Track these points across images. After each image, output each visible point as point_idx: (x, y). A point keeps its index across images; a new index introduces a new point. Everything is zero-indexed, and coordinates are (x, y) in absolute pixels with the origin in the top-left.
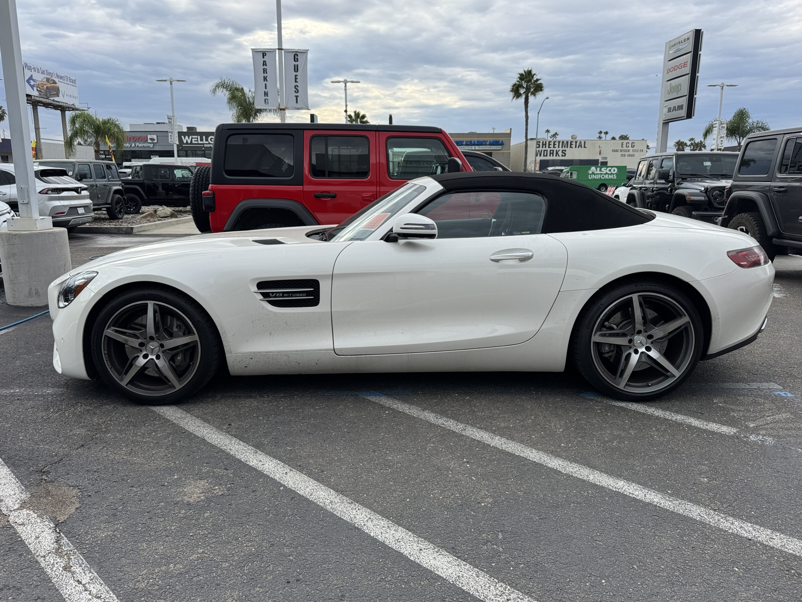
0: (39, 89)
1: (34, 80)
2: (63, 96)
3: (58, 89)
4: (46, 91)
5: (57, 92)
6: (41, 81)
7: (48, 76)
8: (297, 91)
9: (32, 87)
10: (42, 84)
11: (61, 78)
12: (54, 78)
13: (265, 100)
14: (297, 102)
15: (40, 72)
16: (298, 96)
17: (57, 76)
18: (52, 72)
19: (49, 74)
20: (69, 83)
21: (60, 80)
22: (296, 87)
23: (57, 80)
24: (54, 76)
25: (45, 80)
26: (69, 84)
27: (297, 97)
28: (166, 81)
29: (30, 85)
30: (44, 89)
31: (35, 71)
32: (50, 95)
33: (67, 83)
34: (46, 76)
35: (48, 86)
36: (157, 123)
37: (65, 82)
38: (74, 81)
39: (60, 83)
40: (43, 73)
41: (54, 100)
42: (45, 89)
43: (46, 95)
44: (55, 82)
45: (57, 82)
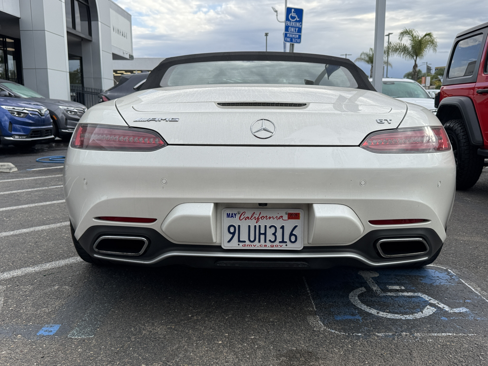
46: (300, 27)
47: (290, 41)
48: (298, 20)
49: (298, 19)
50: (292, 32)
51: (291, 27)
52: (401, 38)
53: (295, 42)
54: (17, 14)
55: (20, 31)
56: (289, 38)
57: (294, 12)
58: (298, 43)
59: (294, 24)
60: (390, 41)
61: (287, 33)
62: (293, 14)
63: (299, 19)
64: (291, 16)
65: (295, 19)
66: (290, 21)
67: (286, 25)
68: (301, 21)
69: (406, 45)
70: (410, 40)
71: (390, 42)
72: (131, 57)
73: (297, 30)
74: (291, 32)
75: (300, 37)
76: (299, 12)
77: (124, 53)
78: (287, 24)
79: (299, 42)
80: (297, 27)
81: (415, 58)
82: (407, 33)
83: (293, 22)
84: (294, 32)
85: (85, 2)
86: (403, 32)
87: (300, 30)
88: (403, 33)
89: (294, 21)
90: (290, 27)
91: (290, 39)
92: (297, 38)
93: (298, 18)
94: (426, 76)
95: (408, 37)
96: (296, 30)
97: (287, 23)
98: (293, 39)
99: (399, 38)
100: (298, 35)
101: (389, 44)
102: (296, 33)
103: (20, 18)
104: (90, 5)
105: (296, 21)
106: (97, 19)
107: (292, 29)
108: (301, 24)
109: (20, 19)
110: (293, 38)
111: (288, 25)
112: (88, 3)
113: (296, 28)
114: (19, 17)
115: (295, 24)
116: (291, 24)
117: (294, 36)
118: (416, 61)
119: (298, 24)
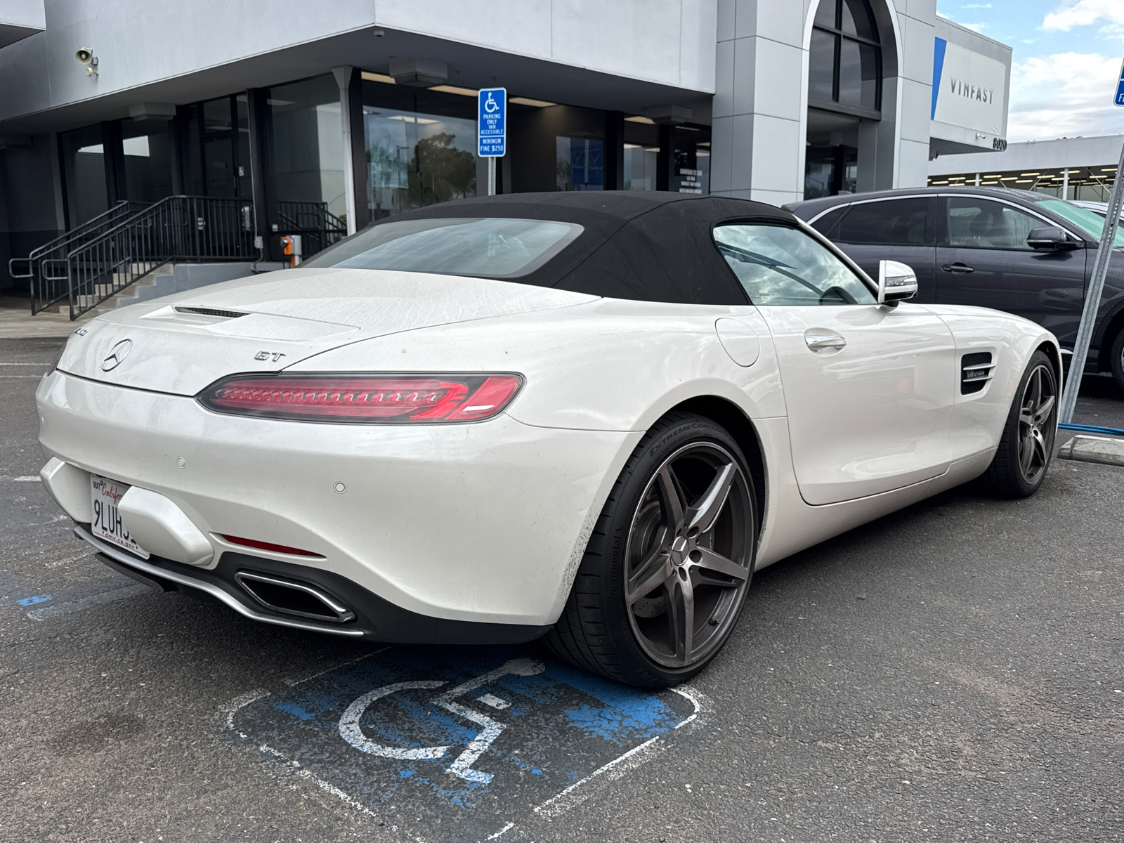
54: (709, 89)
55: (713, 120)
72: (1000, 145)
77: (977, 138)
85: (874, 40)
103: (713, 95)
104: (882, 44)
106: (894, 73)
109: (714, 97)
112: (879, 42)
114: (713, 93)
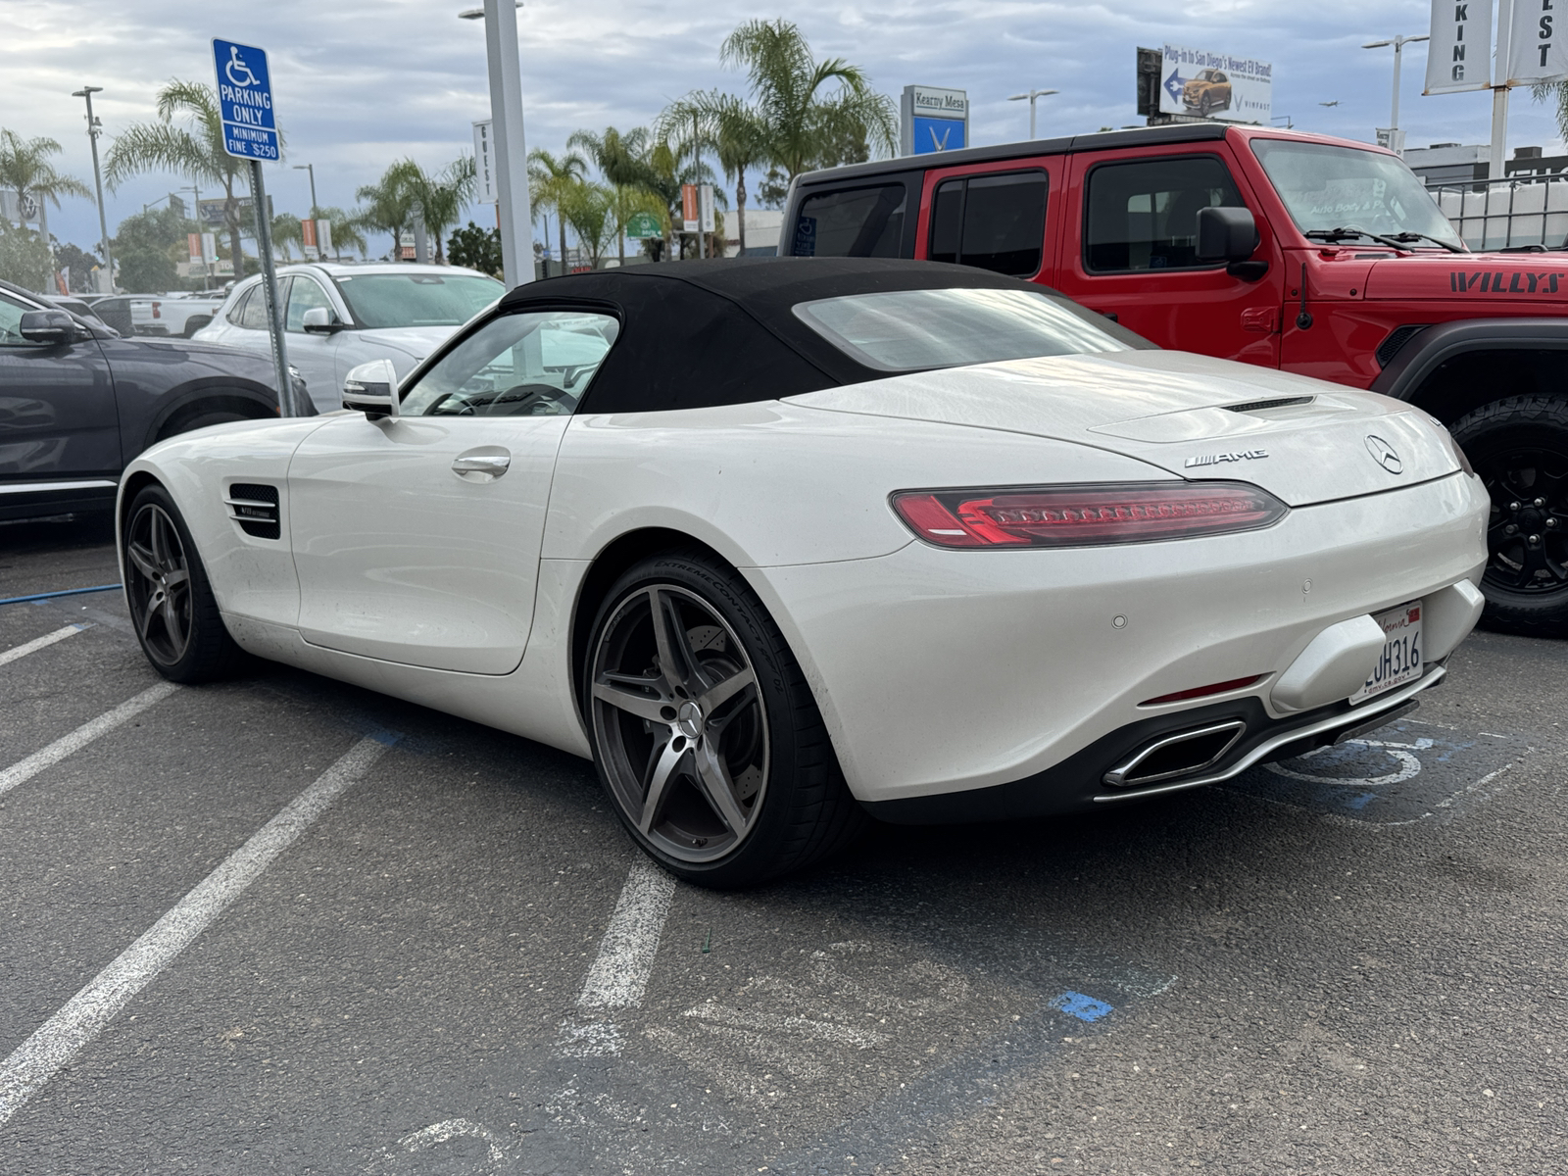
0: (1187, 98)
1: (1180, 81)
2: (1238, 106)
3: (1229, 93)
4: (1203, 100)
5: (1223, 97)
6: (1196, 80)
7: (1211, 68)
8: (1546, 32)
9: (1174, 95)
10: (1196, 86)
11: (1237, 67)
12: (1222, 70)
13: (1455, 69)
14: (1543, 63)
15: (1196, 60)
16: (1549, 46)
17: (1230, 63)
18: (1220, 57)
19: (1217, 62)
20: (1253, 75)
21: (1235, 72)
22: (1545, 23)
23: (1227, 72)
24: (1224, 66)
25: (1203, 76)
26: (1253, 79)
27: (1544, 49)
28: (1386, 45)
29: (1171, 92)
30: (1197, 97)
31: (1184, 60)
32: (1210, 107)
33: (1249, 78)
34: (1206, 67)
35: (1208, 88)
36: (1433, 147)
37: (1247, 74)
38: (1266, 71)
39: (1235, 79)
40: (1201, 61)
41: (1214, 119)
42: (1200, 96)
43: (1201, 110)
44: (1223, 79)
45: (1229, 77)
46: (268, 107)
47: (245, 151)
48: (257, 85)
49: (256, 83)
50: (246, 123)
51: (240, 105)
52: (166, 111)
53: (262, 154)
56: (241, 140)
57: (238, 58)
58: (270, 158)
59: (246, 96)
60: (94, 116)
61: (232, 126)
62: (239, 65)
63: (258, 82)
64: (232, 67)
65: (247, 82)
66: (234, 86)
67: (224, 98)
68: (264, 87)
69: (191, 136)
70: (200, 119)
71: (97, 118)
73: (259, 116)
74: (242, 122)
75: (272, 140)
76: (255, 59)
78: (226, 95)
79: (274, 156)
80: (259, 108)
81: (225, 177)
82: (184, 97)
83: (241, 88)
84: (253, 122)
86: (171, 92)
87: (268, 118)
88: (171, 95)
89: (246, 88)
90: (236, 107)
91: (243, 143)
92: (265, 144)
93: (256, 79)
94: (201, 230)
95: (193, 110)
96: (256, 119)
97: (224, 93)
98: (255, 146)
99: (161, 113)
100: (265, 132)
101: (91, 123)
102: (258, 125)
105: (251, 87)
107: (245, 113)
108: (269, 99)
110: (254, 142)
111: (229, 99)
113: (256, 111)
115: (249, 95)
116: (237, 95)
117: (253, 134)
118: (229, 189)
119: (259, 99)
